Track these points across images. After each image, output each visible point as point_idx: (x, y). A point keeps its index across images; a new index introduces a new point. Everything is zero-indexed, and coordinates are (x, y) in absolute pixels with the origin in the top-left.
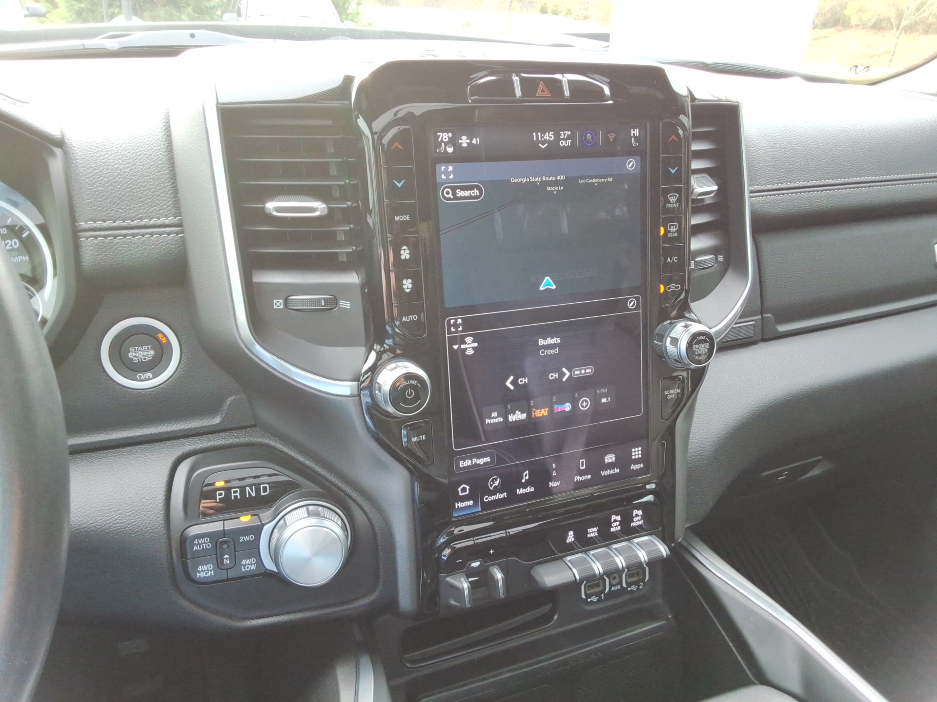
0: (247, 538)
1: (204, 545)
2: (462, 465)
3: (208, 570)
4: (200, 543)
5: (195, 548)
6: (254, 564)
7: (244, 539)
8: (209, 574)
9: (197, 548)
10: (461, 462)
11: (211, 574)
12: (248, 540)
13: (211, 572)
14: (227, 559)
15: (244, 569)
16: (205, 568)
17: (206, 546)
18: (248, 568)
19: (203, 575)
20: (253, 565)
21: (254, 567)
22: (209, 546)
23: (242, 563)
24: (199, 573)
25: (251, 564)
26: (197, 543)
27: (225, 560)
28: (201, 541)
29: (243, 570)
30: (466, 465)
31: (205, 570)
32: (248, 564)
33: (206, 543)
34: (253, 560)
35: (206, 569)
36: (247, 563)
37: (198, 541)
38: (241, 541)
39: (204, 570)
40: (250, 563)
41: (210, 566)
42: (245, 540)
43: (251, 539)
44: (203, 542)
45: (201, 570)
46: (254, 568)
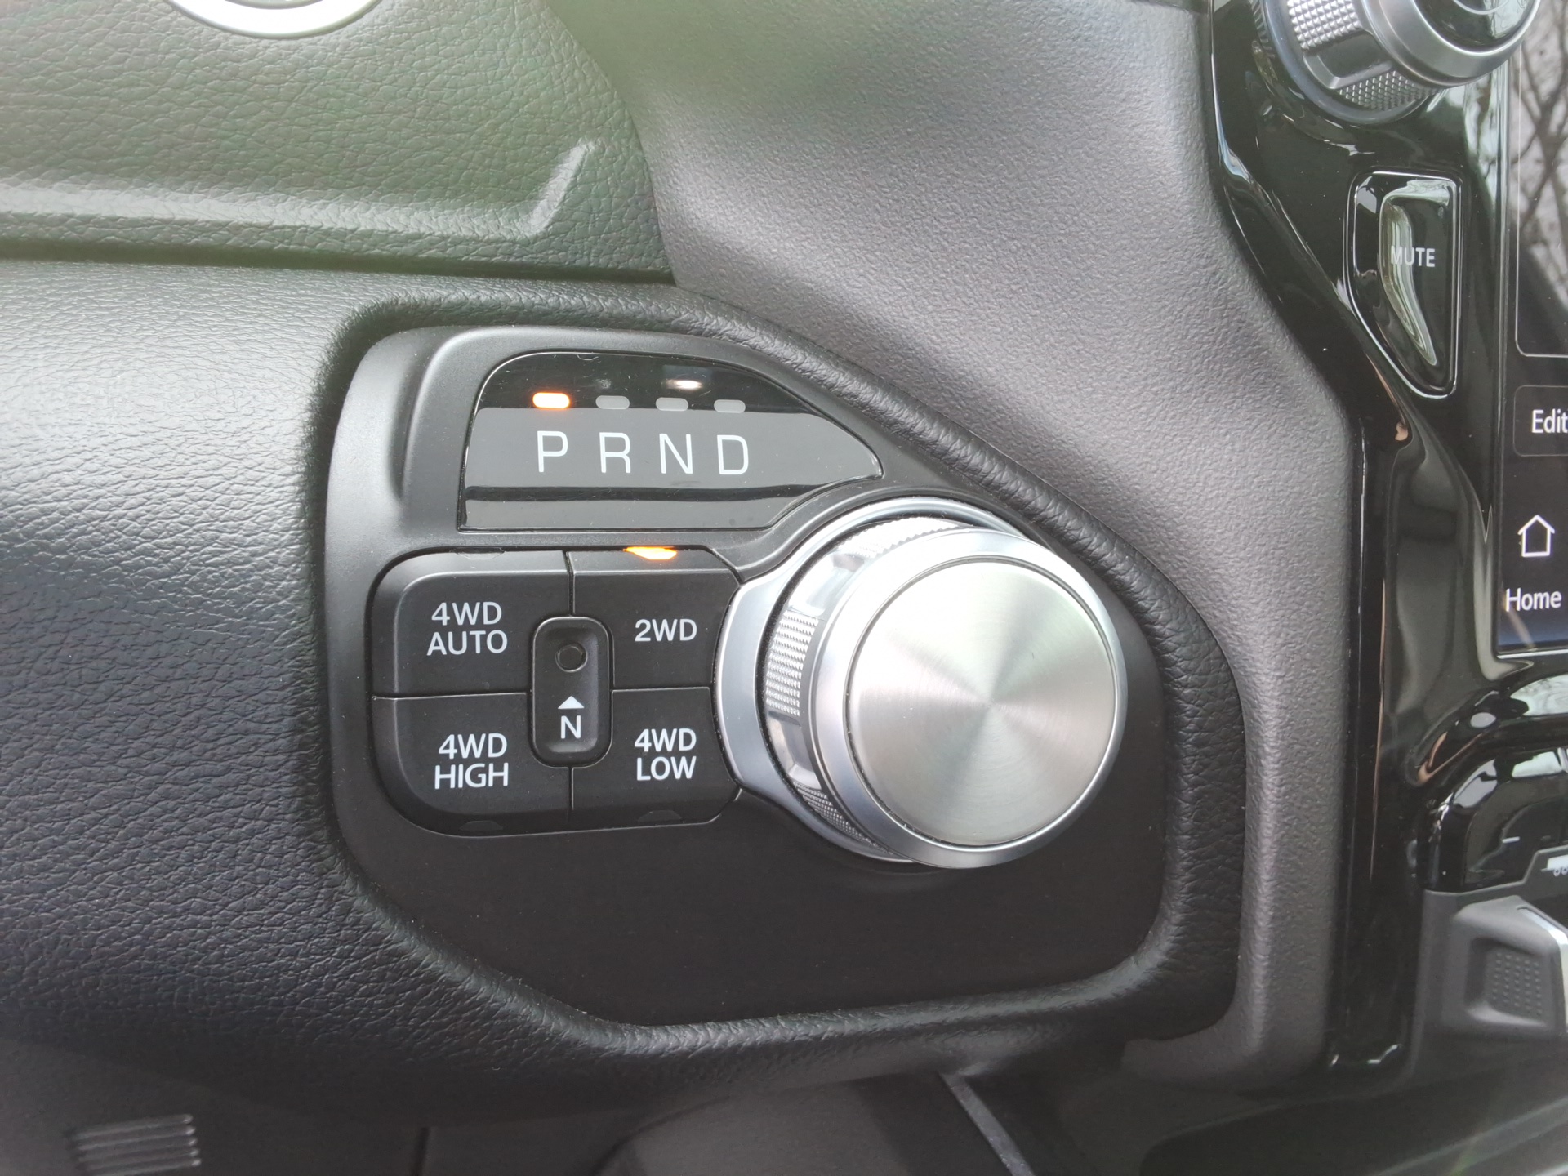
0: (665, 631)
1: (478, 634)
2: (1539, 426)
3: (485, 758)
4: (460, 622)
5: (437, 645)
6: (689, 755)
7: (651, 634)
8: (488, 780)
9: (442, 647)
10: (1535, 412)
11: (498, 780)
12: (670, 638)
13: (499, 768)
14: (571, 714)
15: (646, 771)
16: (472, 746)
17: (483, 639)
18: (661, 768)
19: (459, 777)
20: (684, 760)
21: (685, 769)
22: (497, 642)
23: (637, 744)
24: (445, 770)
25: (677, 754)
26: (445, 619)
27: (564, 720)
28: (466, 613)
29: (640, 777)
30: (1552, 430)
31: (472, 759)
32: (664, 752)
33: (489, 628)
34: (685, 737)
35: (478, 754)
36: (658, 748)
37: (450, 612)
38: (639, 638)
39: (465, 755)
40: (670, 748)
41: (496, 742)
42: (659, 638)
43: (683, 638)
44: (473, 621)
45: (452, 752)
46: (689, 775)
